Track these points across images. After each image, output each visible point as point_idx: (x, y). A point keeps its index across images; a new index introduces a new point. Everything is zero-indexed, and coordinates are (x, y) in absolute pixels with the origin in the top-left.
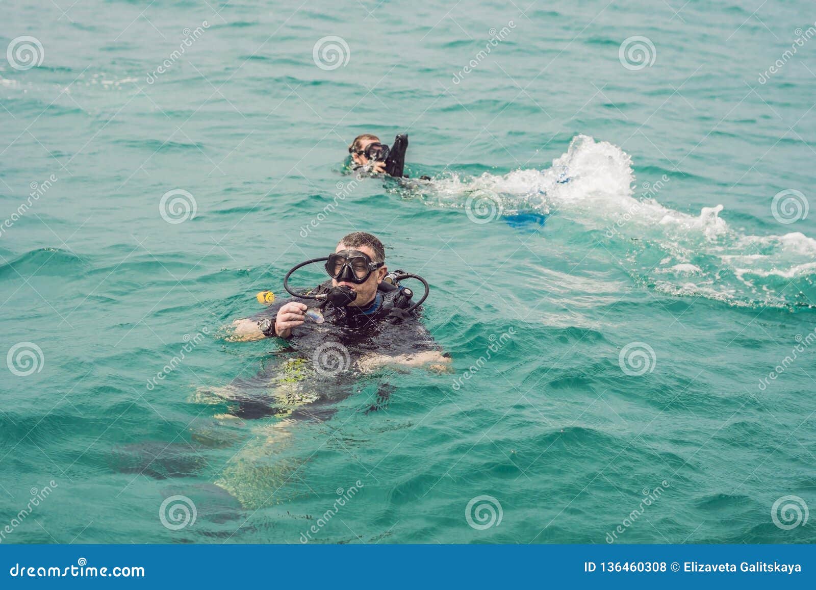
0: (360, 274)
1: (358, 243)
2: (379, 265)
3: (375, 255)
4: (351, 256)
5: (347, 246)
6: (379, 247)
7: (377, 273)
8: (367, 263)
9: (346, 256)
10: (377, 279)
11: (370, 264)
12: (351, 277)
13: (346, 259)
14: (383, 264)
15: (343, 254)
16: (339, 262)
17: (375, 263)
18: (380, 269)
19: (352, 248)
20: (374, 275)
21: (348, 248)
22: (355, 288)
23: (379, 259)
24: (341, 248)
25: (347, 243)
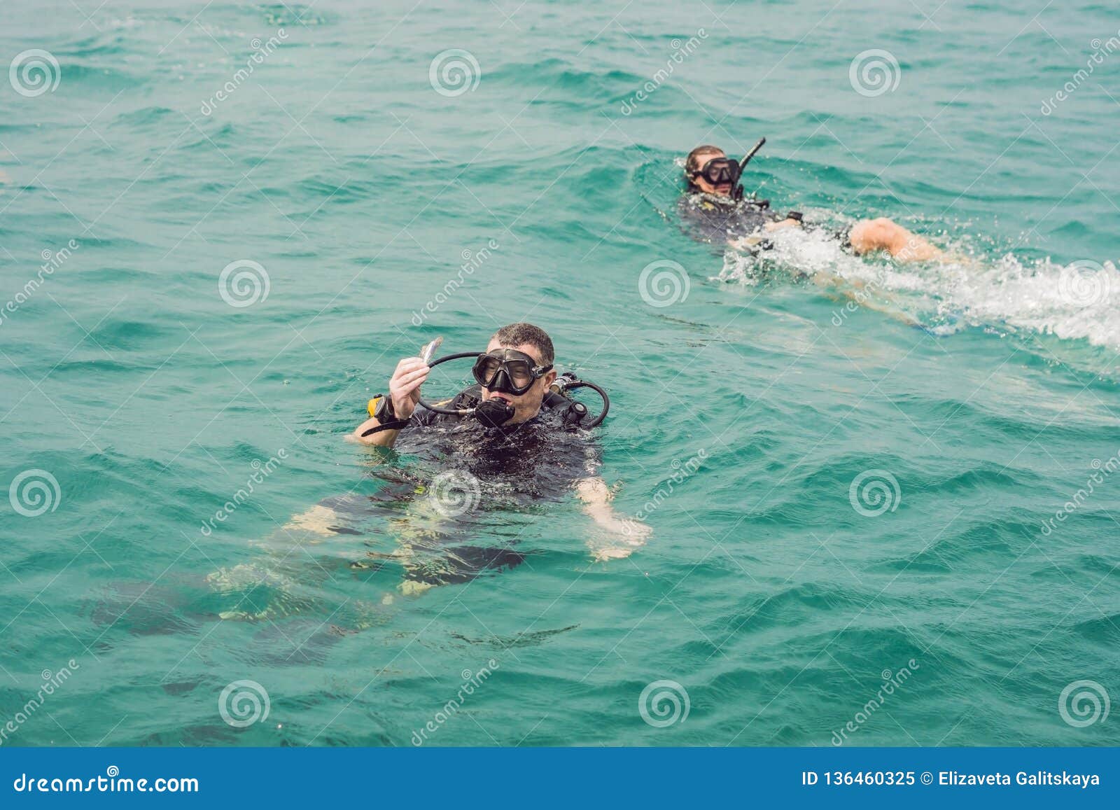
0: (520, 382)
1: (519, 339)
2: (545, 370)
3: (541, 356)
4: (508, 357)
5: (503, 343)
6: (545, 344)
7: (543, 380)
8: (530, 368)
9: (502, 357)
10: (542, 388)
11: (534, 370)
12: (507, 387)
13: (501, 363)
14: (551, 367)
15: (496, 355)
16: (491, 365)
17: (541, 367)
18: (547, 374)
19: (509, 347)
20: (539, 383)
21: (505, 346)
22: (513, 400)
23: (547, 360)
24: (494, 346)
25: (504, 339)
